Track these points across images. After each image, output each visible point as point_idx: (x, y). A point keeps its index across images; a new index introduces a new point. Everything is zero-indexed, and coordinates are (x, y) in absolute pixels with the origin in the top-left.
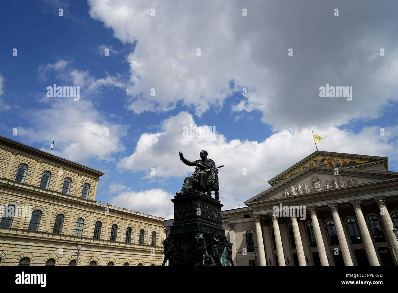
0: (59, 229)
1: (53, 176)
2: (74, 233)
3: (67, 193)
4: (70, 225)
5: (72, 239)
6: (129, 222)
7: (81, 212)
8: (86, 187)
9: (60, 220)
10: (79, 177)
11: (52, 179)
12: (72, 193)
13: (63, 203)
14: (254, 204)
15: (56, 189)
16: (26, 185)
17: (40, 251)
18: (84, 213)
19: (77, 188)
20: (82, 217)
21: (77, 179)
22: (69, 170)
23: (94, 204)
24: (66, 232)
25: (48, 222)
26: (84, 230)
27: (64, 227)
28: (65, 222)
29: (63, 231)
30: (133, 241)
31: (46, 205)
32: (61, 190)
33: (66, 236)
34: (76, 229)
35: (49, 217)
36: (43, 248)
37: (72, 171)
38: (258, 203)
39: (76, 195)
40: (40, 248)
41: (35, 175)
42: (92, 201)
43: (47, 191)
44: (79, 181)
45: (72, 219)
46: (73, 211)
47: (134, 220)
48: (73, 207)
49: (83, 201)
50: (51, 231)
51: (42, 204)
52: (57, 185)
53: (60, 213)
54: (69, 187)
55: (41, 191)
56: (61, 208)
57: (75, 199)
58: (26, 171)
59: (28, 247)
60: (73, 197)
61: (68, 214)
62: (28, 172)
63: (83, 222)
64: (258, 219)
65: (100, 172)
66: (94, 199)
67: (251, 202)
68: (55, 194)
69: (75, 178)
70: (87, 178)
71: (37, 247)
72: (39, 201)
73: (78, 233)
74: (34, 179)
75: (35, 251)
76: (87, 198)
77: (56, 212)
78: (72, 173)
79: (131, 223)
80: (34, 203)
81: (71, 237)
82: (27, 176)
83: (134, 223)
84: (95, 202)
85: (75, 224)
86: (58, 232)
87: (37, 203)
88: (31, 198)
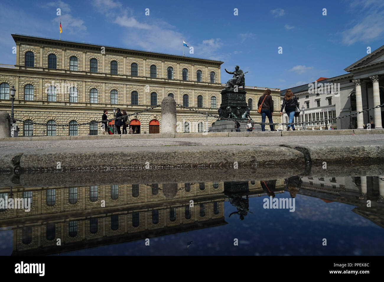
0: (201, 105)
1: (189, 71)
2: (211, 106)
3: (201, 81)
4: (207, 102)
5: (211, 110)
6: (249, 95)
7: (212, 92)
8: (212, 74)
9: (200, 99)
10: (206, 68)
11: (189, 73)
12: (204, 81)
13: (199, 88)
14: (354, 70)
15: (193, 79)
16: (175, 80)
17: (193, 118)
18: (215, 93)
19: (206, 76)
20: (213, 95)
21: (205, 70)
22: (198, 65)
23: (220, 85)
24: (205, 106)
25: (193, 101)
26: (217, 104)
27: (203, 103)
28: (203, 100)
29: (204, 106)
30: (255, 108)
31: (189, 91)
32: (196, 80)
33: (206, 108)
34: (212, 104)
35: (193, 98)
36: (195, 117)
37: (201, 65)
38: (359, 69)
39: (207, 82)
40: (193, 117)
41: (178, 72)
42: (219, 84)
43: (188, 81)
44: (206, 71)
45: (207, 98)
46: (207, 92)
47: (253, 93)
48: (207, 90)
49: (212, 85)
50: (196, 106)
51: (187, 91)
52: (193, 76)
53: (200, 94)
54: (201, 76)
55: (185, 82)
56: (199, 91)
57: (207, 84)
58: (172, 71)
59: (186, 116)
60: (205, 83)
61: (204, 95)
62: (174, 72)
63: (215, 99)
64: (358, 83)
65: (220, 62)
66: (220, 82)
67: (352, 68)
68: (193, 83)
69: (203, 70)
70: (212, 68)
71: (191, 116)
72: (185, 89)
73: (214, 106)
74: (178, 75)
75: (191, 118)
76: (215, 82)
77: (196, 94)
78: (201, 67)
79: (251, 95)
80: (182, 90)
81: (209, 109)
82: (174, 75)
83: (253, 95)
84: (221, 84)
85: (210, 101)
86: (201, 107)
87: (184, 90)
88: (180, 87)
